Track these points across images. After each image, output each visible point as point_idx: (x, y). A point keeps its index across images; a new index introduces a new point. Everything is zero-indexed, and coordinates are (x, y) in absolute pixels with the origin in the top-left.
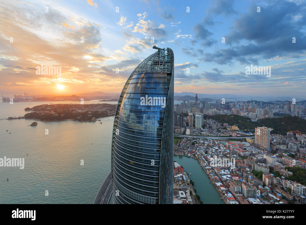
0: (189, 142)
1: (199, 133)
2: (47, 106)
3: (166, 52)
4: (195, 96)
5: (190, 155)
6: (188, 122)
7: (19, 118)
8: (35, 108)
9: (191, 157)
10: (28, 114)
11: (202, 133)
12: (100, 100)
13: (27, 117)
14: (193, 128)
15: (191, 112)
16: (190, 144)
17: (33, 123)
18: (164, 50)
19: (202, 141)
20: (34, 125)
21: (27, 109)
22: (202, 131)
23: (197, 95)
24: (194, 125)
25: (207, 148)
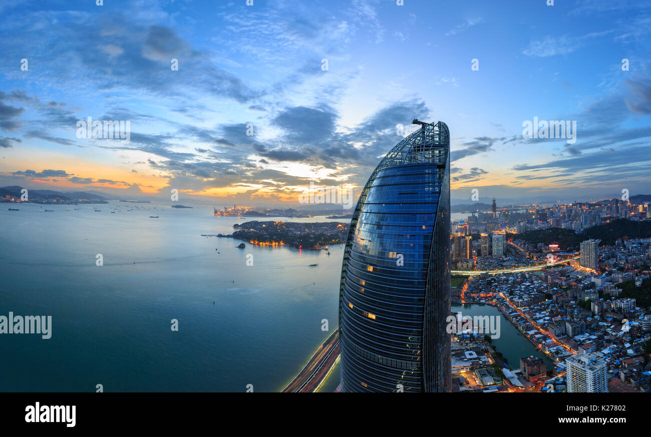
0: (482, 282)
1: (499, 265)
2: (256, 223)
3: (436, 128)
4: (491, 203)
5: (484, 301)
6: (480, 249)
7: (228, 236)
8: (244, 225)
9: (487, 303)
10: (237, 232)
11: (505, 264)
12: (328, 216)
13: (236, 236)
14: (488, 258)
15: (485, 231)
16: (484, 284)
17: (240, 245)
18: (432, 125)
19: (505, 277)
20: (242, 247)
21: (236, 226)
22: (505, 261)
23: (494, 201)
24: (490, 253)
25: (512, 287)
